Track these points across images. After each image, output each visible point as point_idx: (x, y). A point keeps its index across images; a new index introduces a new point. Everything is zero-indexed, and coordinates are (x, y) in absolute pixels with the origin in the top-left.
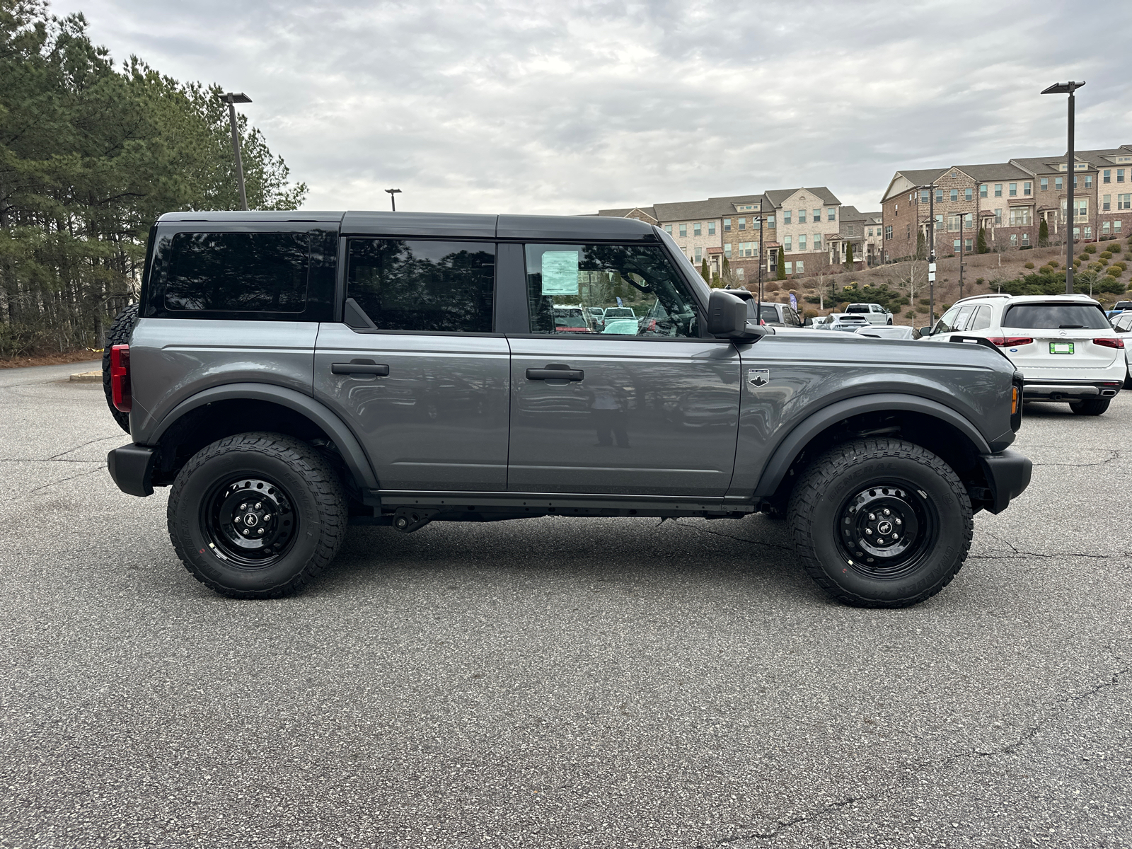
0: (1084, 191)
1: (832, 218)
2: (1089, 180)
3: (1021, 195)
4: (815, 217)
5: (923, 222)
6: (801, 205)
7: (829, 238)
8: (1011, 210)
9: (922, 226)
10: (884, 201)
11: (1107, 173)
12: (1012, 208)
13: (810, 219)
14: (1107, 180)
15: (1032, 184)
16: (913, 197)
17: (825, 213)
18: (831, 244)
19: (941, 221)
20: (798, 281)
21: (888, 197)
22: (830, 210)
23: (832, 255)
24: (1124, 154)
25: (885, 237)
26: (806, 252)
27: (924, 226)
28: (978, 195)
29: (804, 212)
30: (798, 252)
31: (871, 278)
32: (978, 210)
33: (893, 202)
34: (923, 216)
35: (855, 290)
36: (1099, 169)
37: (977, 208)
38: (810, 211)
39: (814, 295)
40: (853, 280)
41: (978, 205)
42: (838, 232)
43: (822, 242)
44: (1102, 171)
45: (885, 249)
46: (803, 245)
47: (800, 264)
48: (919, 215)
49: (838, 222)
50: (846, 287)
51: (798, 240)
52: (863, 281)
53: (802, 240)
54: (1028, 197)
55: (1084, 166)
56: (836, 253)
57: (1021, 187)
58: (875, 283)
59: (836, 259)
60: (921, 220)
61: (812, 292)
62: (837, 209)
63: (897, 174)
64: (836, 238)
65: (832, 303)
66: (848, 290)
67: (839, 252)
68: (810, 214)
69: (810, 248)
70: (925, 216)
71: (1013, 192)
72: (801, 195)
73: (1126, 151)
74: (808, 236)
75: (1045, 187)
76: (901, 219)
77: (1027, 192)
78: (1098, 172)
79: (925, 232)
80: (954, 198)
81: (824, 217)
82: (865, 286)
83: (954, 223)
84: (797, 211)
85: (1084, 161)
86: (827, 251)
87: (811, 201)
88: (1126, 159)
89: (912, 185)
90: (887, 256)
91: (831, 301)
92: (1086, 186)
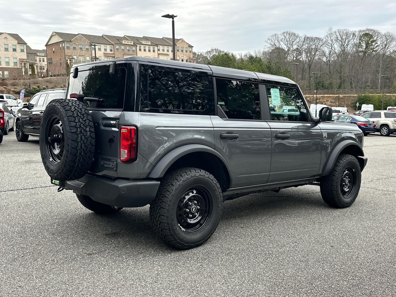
0: (132, 53)
1: (22, 51)
2: (134, 49)
3: (108, 51)
4: (13, 49)
5: (68, 58)
6: (5, 41)
7: (21, 61)
8: (105, 58)
9: (67, 60)
10: (47, 45)
11: (140, 47)
12: (105, 57)
13: (11, 50)
14: (140, 50)
15: (113, 47)
16: (62, 46)
17: (19, 48)
18: (23, 64)
19: (76, 59)
20: (7, 82)
21: (49, 44)
22: (21, 46)
23: (23, 70)
24: (144, 40)
25: (48, 63)
26: (9, 67)
27: (69, 60)
28: (91, 49)
29: (7, 46)
30: (5, 67)
31: (46, 83)
32: (91, 56)
33: (52, 46)
34: (67, 55)
35: (39, 89)
36: (137, 45)
37: (91, 54)
38: (10, 45)
39: (17, 90)
40: (37, 83)
41: (91, 53)
42: (26, 58)
43: (18, 62)
44: (138, 45)
45: (48, 69)
46: (8, 63)
47: (6, 73)
48: (66, 54)
49: (26, 53)
50: (34, 87)
51: (5, 60)
52: (42, 84)
53: (7, 60)
54: (111, 53)
55: (132, 43)
56: (26, 70)
57: (108, 47)
58: (48, 86)
59: (26, 72)
60: (67, 57)
61: (16, 88)
62: (25, 46)
63: (53, 33)
64: (25, 61)
65: (28, 94)
66: (35, 88)
67: (27, 68)
68: (10, 47)
69: (12, 65)
70: (68, 55)
71: (105, 50)
72: (5, 36)
73: (145, 39)
74: (10, 59)
75: (117, 49)
76: (56, 55)
77: (111, 50)
78: (137, 46)
79: (69, 63)
80: (81, 49)
81: (18, 49)
82: (44, 87)
83: (81, 60)
84: (3, 44)
85: (131, 40)
86: (21, 67)
87: (11, 40)
88: (146, 42)
89: (61, 40)
90: (50, 73)
91: (27, 93)
92: (133, 51)
